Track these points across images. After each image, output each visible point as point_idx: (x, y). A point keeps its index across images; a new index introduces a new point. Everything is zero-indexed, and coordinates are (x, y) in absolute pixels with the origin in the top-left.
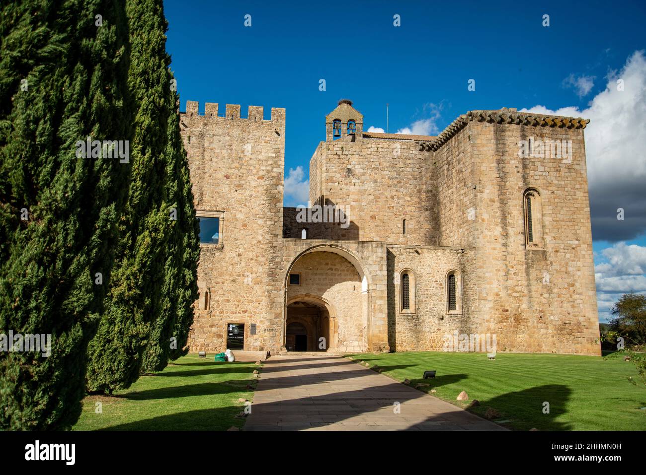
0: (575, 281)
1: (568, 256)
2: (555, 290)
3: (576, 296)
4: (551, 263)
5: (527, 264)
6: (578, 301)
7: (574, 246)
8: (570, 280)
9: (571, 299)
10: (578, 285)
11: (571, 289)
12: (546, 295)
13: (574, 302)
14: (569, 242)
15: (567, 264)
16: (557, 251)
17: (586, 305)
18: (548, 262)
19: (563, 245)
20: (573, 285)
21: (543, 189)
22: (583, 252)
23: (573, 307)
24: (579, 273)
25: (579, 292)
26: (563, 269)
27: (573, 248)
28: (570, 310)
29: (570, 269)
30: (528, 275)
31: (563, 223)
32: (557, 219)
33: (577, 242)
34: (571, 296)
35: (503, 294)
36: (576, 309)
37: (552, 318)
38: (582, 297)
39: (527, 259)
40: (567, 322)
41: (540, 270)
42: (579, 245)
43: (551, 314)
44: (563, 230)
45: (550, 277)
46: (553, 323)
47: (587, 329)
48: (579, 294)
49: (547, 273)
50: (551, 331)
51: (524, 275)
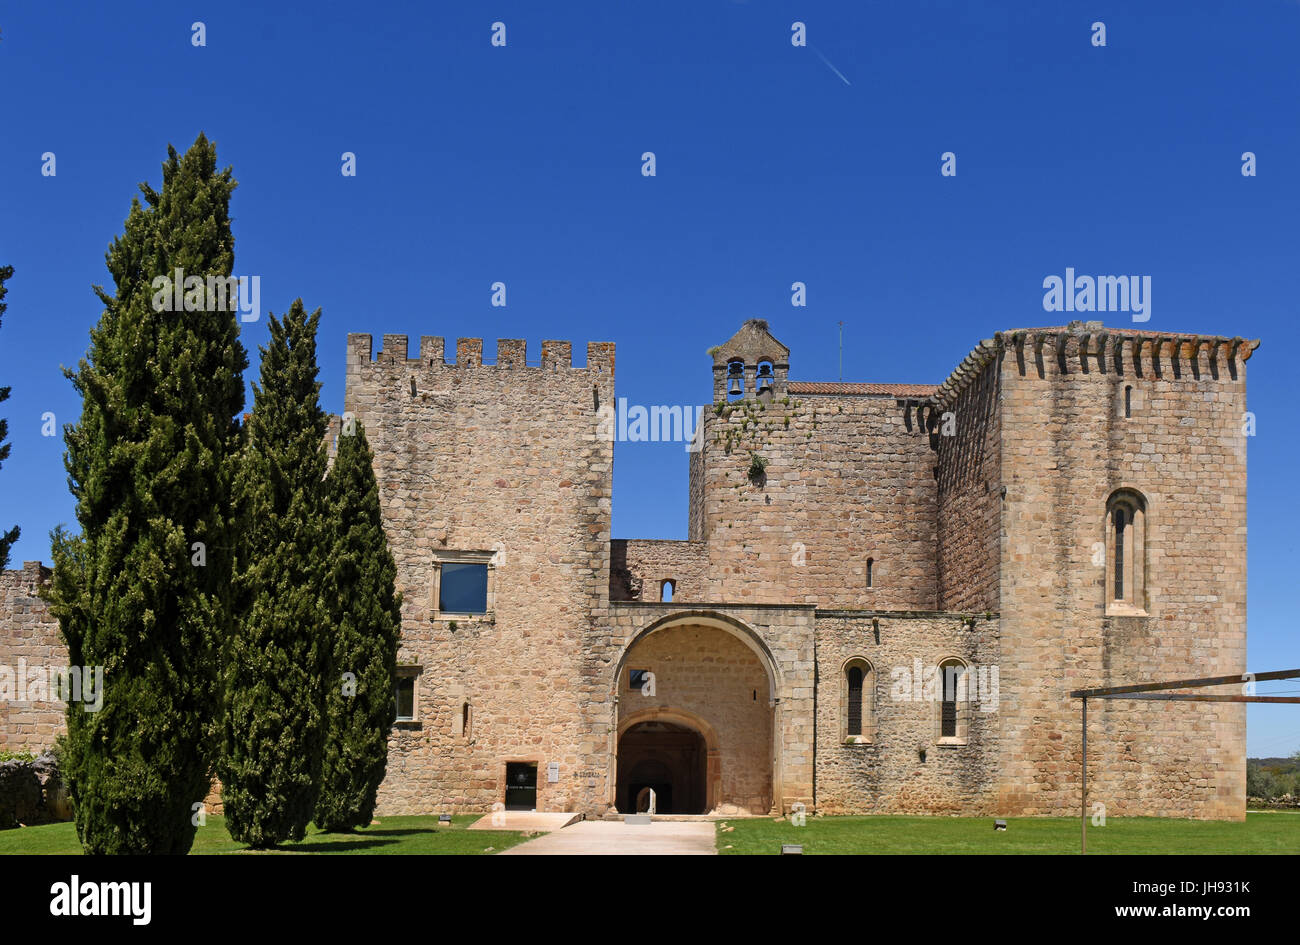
0: (1204, 676)
1: (1193, 626)
3: (1202, 708)
4: (1158, 643)
5: (1106, 644)
6: (1208, 717)
7: (1207, 606)
12: (1142, 706)
13: (1199, 718)
14: (1198, 599)
15: (1189, 642)
16: (1170, 618)
17: (1221, 728)
18: (1151, 640)
19: (1184, 606)
21: (1155, 491)
22: (1226, 619)
23: (1196, 728)
24: (1213, 662)
26: (1183, 653)
27: (1206, 611)
28: (1190, 734)
29: (1196, 653)
30: (1106, 666)
31: (1189, 560)
32: (1177, 552)
33: (1214, 598)
34: (1193, 707)
35: (1052, 704)
36: (1202, 733)
37: (1151, 750)
38: (1215, 709)
39: (1107, 635)
40: (1181, 758)
41: (1133, 657)
42: (1219, 605)
43: (1150, 742)
44: (1187, 575)
45: (1152, 669)
46: (1153, 760)
47: (1222, 771)
48: (1209, 704)
49: (1147, 662)
50: (1145, 775)
51: (1098, 665)
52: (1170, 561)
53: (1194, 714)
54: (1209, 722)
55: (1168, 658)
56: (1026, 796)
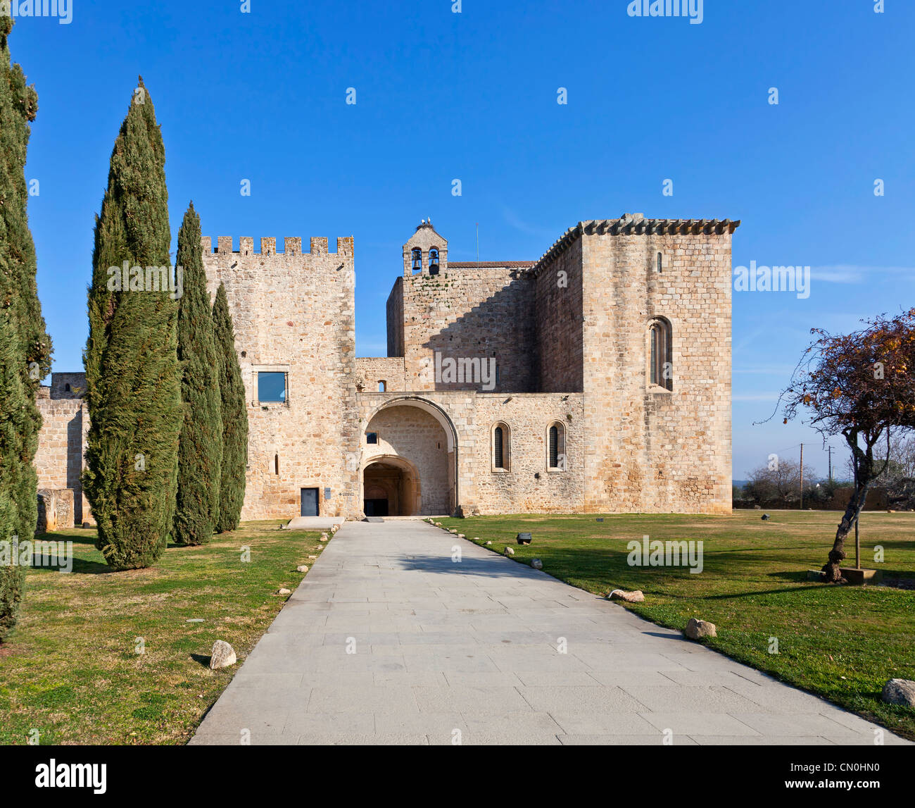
0: (706, 428)
1: (699, 398)
2: (680, 441)
3: (705, 447)
4: (678, 409)
5: (647, 409)
6: (708, 453)
7: (707, 386)
8: (700, 428)
10: (709, 433)
11: (701, 437)
12: (668, 447)
13: (703, 453)
14: (702, 381)
15: (697, 408)
17: (717, 457)
18: (674, 407)
19: (693, 386)
20: (703, 434)
22: (719, 393)
23: (701, 459)
24: (712, 419)
25: (710, 441)
26: (693, 415)
27: (707, 389)
28: (697, 463)
29: (702, 414)
30: (646, 423)
31: (696, 358)
32: (689, 354)
33: (712, 381)
34: (699, 447)
35: (614, 447)
36: (705, 462)
37: (674, 473)
38: (713, 447)
39: (646, 404)
40: (693, 477)
41: (663, 417)
42: (714, 385)
43: (673, 468)
44: (695, 368)
45: (674, 424)
46: (676, 478)
47: (717, 484)
48: (710, 444)
49: (672, 421)
50: (671, 487)
51: (642, 423)
52: (685, 359)
53: (700, 451)
54: (709, 455)
55: (684, 418)
56: (600, 502)
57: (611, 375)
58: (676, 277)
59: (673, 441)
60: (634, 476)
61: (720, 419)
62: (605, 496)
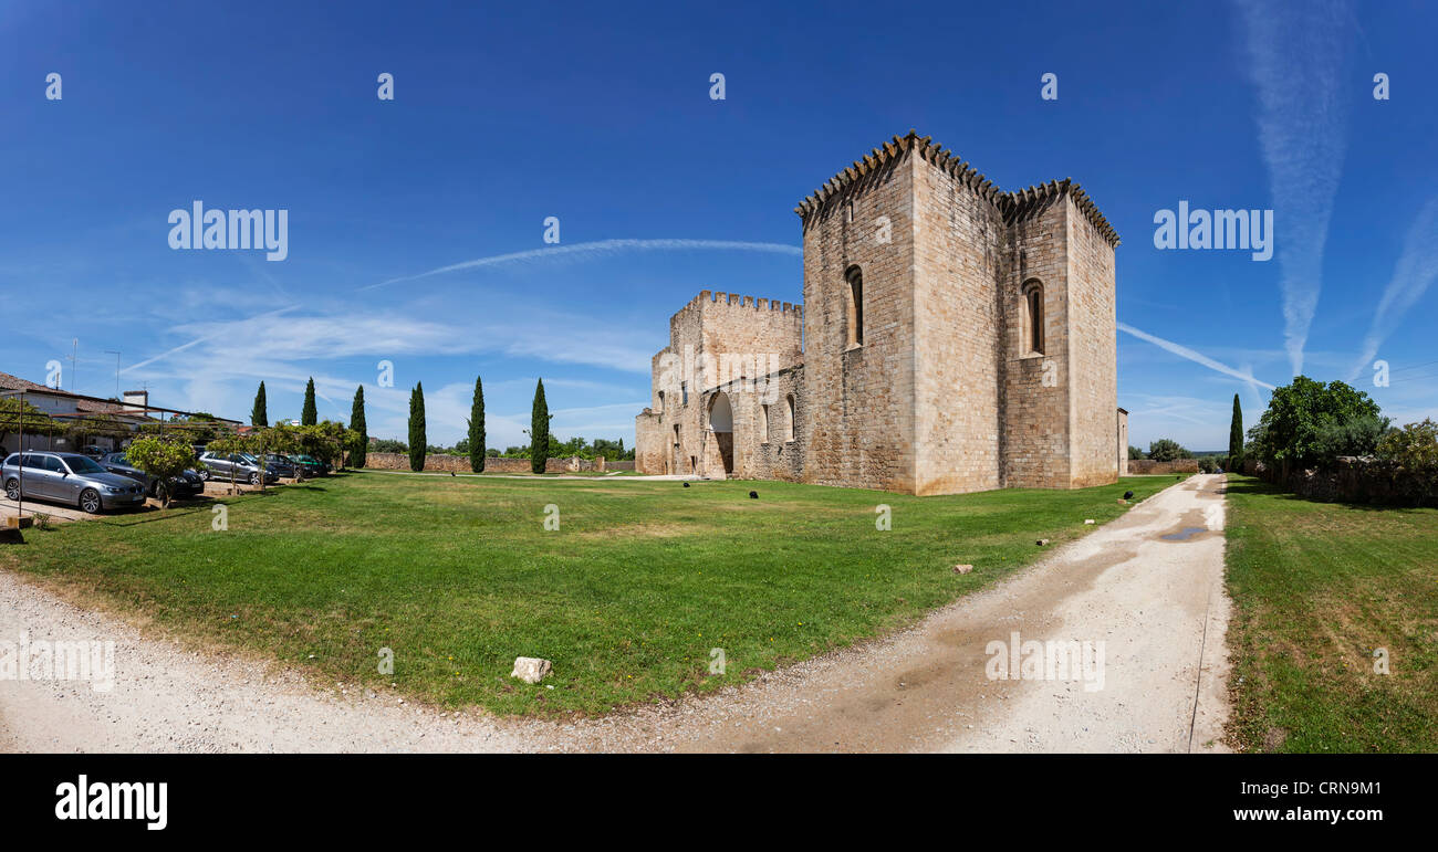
0: (891, 383)
1: (884, 347)
2: (870, 402)
3: (890, 407)
4: (867, 365)
5: (844, 371)
6: (894, 414)
7: (892, 331)
8: (885, 385)
9: (885, 413)
10: (893, 389)
12: (860, 410)
13: (888, 415)
14: (887, 327)
15: (883, 360)
16: (872, 346)
17: (902, 419)
18: (864, 363)
19: (880, 334)
20: (889, 391)
21: (863, 262)
22: (903, 338)
23: (887, 423)
24: (896, 371)
25: (894, 399)
26: (879, 369)
27: (891, 335)
28: (885, 427)
29: (888, 368)
30: (844, 386)
31: (879, 302)
32: (877, 299)
33: (895, 324)
34: (885, 407)
35: (822, 415)
36: (891, 426)
37: (865, 440)
38: (897, 407)
39: (845, 365)
40: (880, 445)
41: (856, 377)
42: (898, 327)
43: (865, 435)
44: (881, 312)
45: (865, 384)
46: (866, 447)
47: (901, 454)
48: (894, 403)
49: (862, 379)
50: (863, 458)
51: (841, 386)
52: (873, 305)
54: (893, 417)
55: (872, 374)
56: (814, 472)
57: (821, 341)
58: (864, 219)
59: (864, 404)
60: (837, 445)
61: (904, 370)
62: (816, 466)
